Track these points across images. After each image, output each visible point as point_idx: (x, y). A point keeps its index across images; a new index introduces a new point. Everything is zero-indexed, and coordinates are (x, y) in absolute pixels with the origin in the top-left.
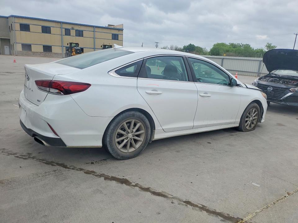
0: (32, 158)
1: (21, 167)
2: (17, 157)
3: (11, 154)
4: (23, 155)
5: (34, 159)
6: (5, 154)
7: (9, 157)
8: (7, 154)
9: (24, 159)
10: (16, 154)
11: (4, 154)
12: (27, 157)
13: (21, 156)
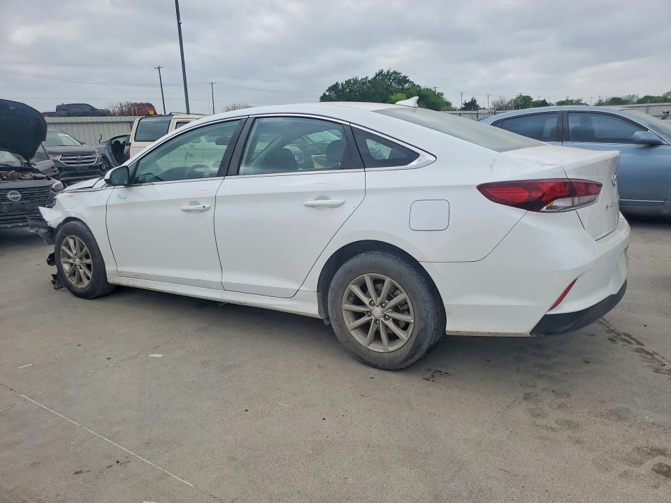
0: (615, 333)
1: (645, 326)
2: (639, 343)
3: (648, 353)
4: (626, 344)
5: (612, 328)
6: (660, 359)
7: (655, 349)
8: (655, 355)
9: (629, 336)
10: (637, 350)
11: (662, 358)
12: (622, 336)
13: (631, 343)
